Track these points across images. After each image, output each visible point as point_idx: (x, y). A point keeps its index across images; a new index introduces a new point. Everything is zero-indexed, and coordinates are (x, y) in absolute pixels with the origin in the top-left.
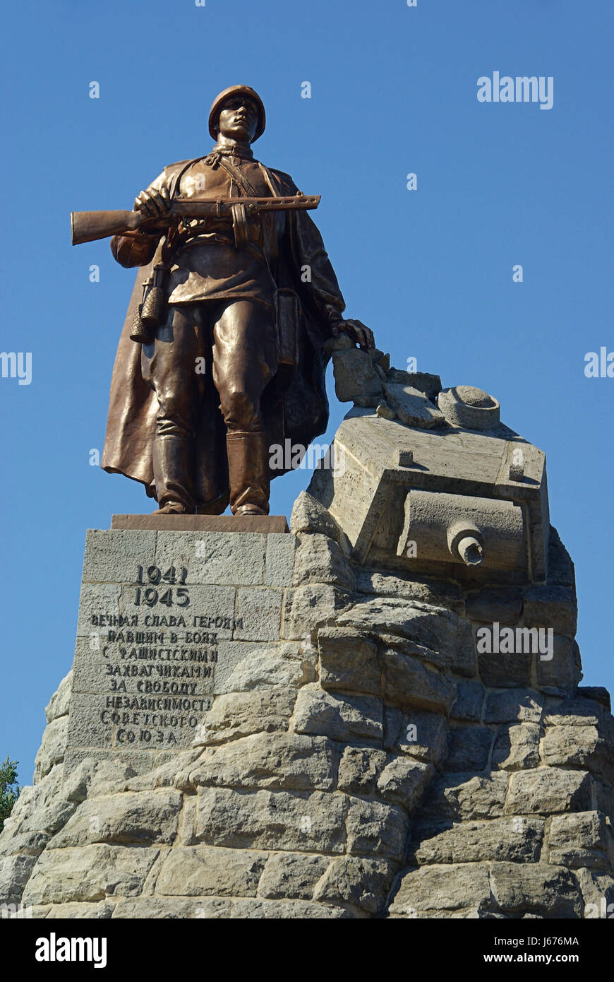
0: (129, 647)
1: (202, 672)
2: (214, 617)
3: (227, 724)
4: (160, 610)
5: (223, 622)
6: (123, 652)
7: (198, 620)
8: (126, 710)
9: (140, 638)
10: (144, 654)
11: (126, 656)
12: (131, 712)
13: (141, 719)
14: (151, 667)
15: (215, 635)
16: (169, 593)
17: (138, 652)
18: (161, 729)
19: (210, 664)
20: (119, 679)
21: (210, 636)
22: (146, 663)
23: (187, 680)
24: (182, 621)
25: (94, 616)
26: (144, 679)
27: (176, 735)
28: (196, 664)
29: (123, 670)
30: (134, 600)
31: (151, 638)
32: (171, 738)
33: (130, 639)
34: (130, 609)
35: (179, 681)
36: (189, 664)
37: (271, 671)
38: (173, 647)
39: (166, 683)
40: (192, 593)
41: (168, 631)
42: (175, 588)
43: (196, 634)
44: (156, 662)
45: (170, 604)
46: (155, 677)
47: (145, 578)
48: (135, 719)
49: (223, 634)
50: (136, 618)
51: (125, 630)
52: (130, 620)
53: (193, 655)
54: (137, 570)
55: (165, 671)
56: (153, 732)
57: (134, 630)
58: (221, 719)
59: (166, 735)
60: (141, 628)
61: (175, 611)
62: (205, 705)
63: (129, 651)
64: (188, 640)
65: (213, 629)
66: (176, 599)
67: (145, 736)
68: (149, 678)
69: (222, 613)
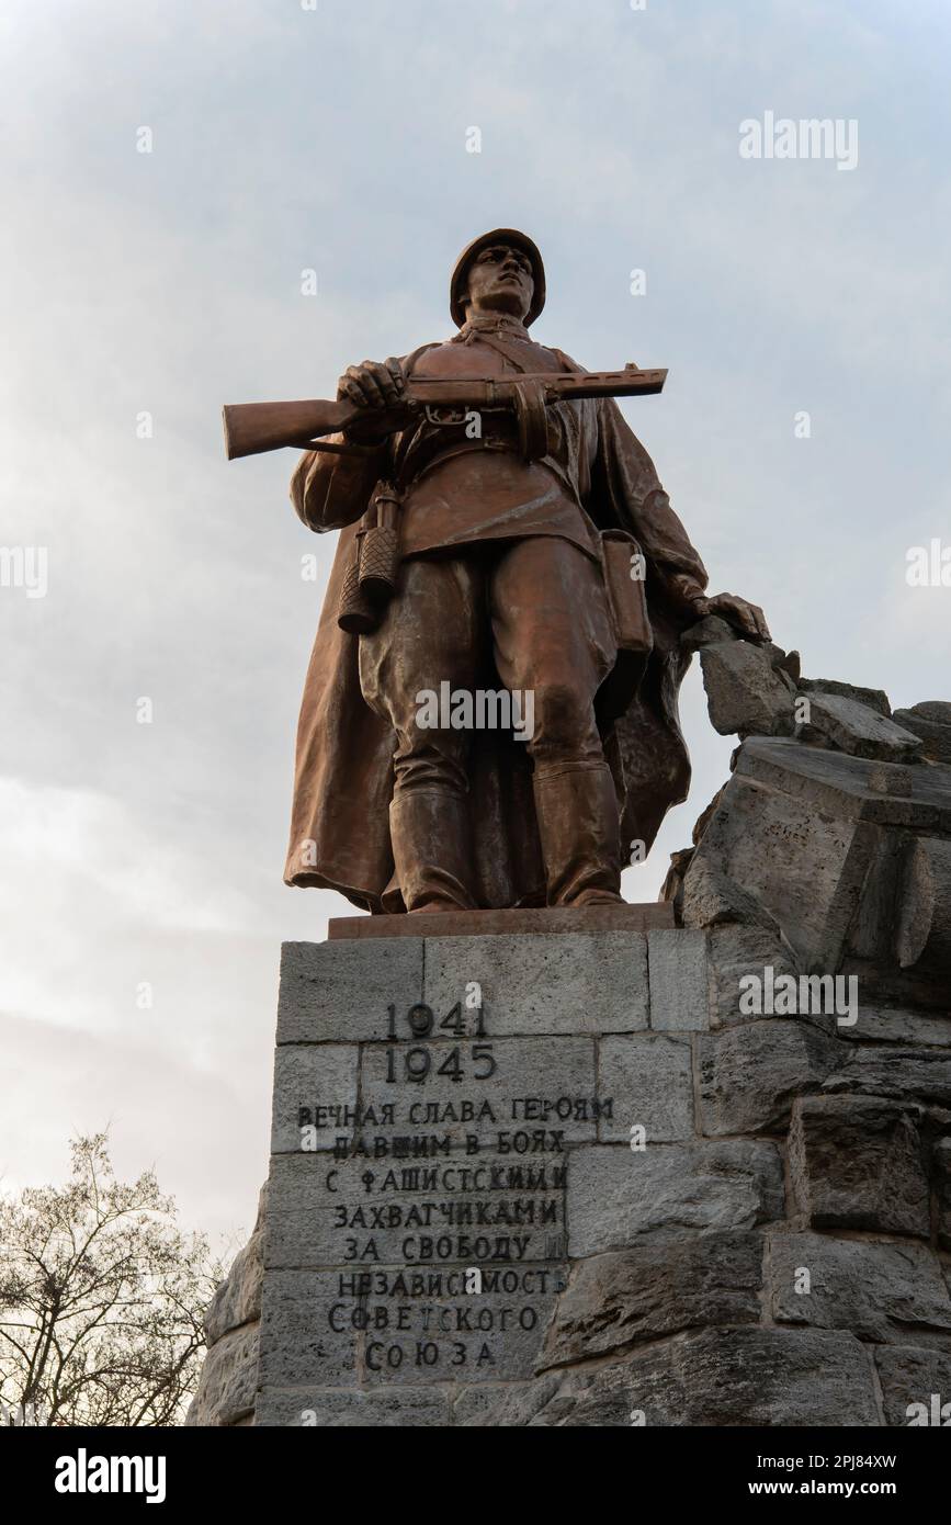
0: (382, 1167)
1: (537, 1214)
2: (554, 1099)
3: (610, 1317)
4: (438, 1090)
5: (576, 1107)
6: (368, 1179)
7: (521, 1107)
8: (383, 1301)
9: (402, 1147)
10: (411, 1181)
11: (376, 1186)
12: (392, 1304)
13: (414, 1319)
14: (429, 1207)
15: (558, 1135)
16: (455, 1056)
17: (399, 1179)
18: (459, 1336)
19: (554, 1195)
20: (363, 1236)
21: (549, 1137)
22: (416, 1199)
23: (509, 1231)
24: (486, 1108)
25: (304, 1110)
26: (414, 1232)
27: (495, 1350)
28: (526, 1197)
29: (370, 1218)
30: (385, 1074)
31: (422, 1148)
32: (485, 1354)
33: (380, 1150)
34: (378, 1091)
35: (491, 1233)
36: (511, 1197)
37: (689, 1200)
38: (472, 1162)
39: (463, 1239)
40: (503, 1052)
41: (461, 1132)
42: (466, 1047)
43: (519, 1134)
44: (439, 1198)
45: (457, 1076)
46: (439, 1227)
47: (403, 1030)
48: (402, 1317)
49: (574, 1132)
50: (389, 1110)
51: (370, 1134)
52: (379, 1115)
53: (516, 1179)
54: (385, 1015)
55: (459, 1214)
56: (443, 1346)
57: (390, 1133)
58: (597, 1308)
59: (473, 1351)
60: (401, 1129)
61: (471, 1090)
62: (551, 1282)
63: (381, 1178)
64: (503, 1147)
65: (554, 1124)
66: (470, 1067)
67: (426, 1356)
68: (426, 1231)
69: (572, 1090)
